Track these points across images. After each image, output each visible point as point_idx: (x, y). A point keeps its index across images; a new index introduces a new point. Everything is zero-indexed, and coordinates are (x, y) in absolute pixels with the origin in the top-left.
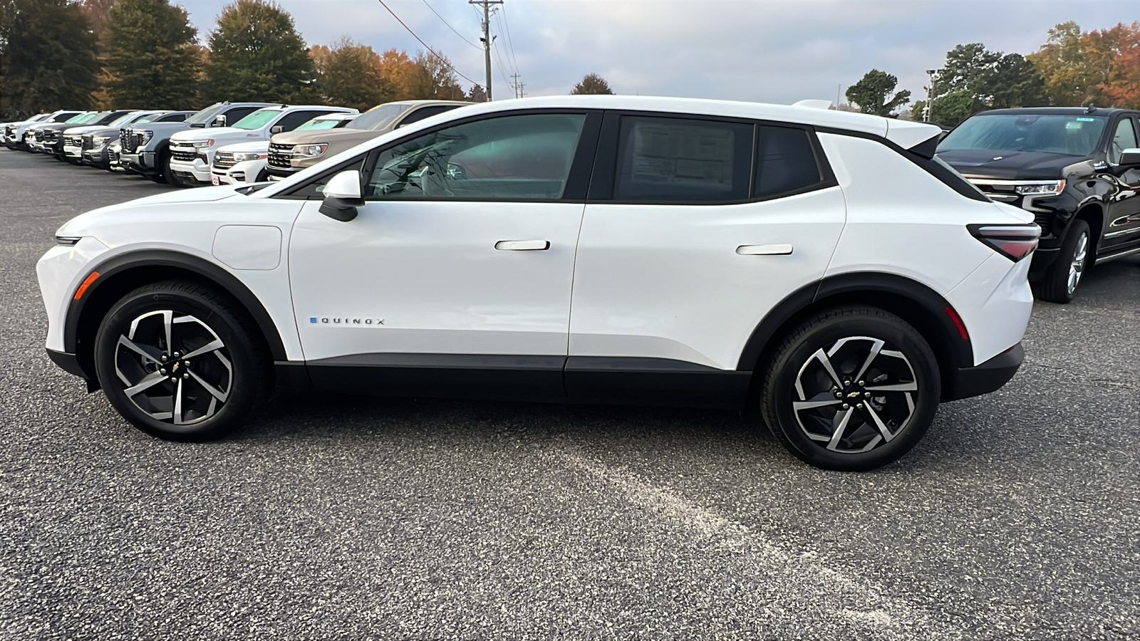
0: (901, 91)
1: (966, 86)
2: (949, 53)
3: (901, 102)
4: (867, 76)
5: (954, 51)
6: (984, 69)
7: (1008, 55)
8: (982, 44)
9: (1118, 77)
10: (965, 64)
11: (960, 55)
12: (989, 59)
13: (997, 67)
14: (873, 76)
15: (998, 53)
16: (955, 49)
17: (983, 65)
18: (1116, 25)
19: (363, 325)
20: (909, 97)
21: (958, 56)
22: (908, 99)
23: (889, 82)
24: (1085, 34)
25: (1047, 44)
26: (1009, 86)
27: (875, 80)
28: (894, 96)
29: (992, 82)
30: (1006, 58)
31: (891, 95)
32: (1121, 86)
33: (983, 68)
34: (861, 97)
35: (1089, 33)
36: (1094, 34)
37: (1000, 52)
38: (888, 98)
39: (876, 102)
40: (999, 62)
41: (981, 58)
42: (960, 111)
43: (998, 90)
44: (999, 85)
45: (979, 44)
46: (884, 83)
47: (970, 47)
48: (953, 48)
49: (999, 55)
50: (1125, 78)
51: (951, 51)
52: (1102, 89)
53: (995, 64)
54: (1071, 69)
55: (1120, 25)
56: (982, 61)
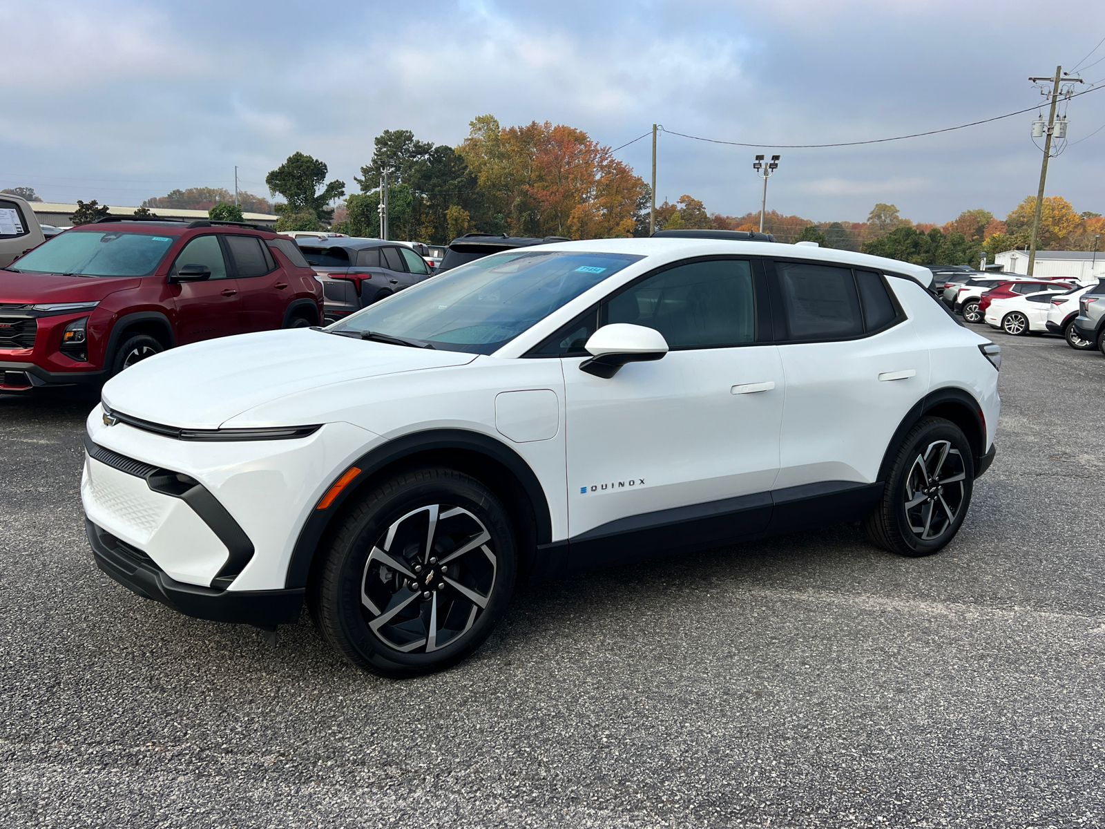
0: (333, 181)
1: (400, 180)
2: (376, 138)
3: (335, 196)
4: (290, 160)
5: (382, 137)
6: (417, 161)
7: (438, 146)
8: (410, 132)
9: (541, 178)
10: (395, 154)
11: (390, 143)
12: (421, 149)
13: (429, 159)
14: (298, 161)
15: (428, 143)
16: (383, 135)
17: (415, 157)
18: (531, 123)
19: (627, 487)
20: (344, 189)
21: (387, 144)
22: (343, 192)
23: (318, 170)
24: (504, 130)
25: (470, 137)
26: (445, 182)
27: (301, 166)
28: (326, 188)
29: (427, 176)
30: (437, 150)
31: (322, 185)
32: (544, 188)
33: (415, 160)
34: (286, 185)
35: (508, 130)
36: (512, 131)
37: (430, 143)
38: (320, 190)
39: (305, 193)
40: (430, 155)
41: (412, 149)
42: (401, 208)
43: (434, 186)
44: (434, 180)
45: (407, 132)
46: (312, 170)
47: (399, 134)
48: (380, 134)
49: (429, 146)
50: (546, 181)
51: (379, 137)
52: (528, 191)
53: (427, 156)
54: (497, 166)
55: (533, 122)
56: (413, 152)
